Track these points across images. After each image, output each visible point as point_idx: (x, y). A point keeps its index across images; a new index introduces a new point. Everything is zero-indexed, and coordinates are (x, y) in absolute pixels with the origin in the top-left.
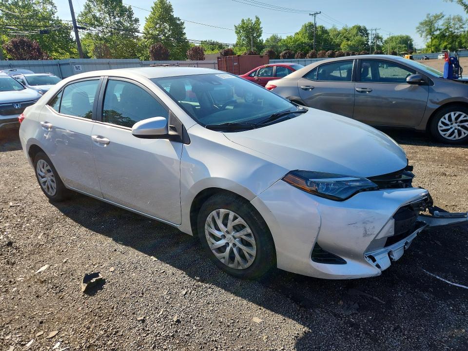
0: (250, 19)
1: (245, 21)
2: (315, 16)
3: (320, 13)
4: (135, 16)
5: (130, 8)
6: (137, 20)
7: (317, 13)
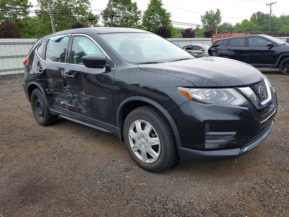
0: (213, 11)
1: (209, 12)
2: (271, 6)
3: (276, 3)
4: (138, 10)
5: (135, 3)
6: (140, 12)
7: (273, 3)
